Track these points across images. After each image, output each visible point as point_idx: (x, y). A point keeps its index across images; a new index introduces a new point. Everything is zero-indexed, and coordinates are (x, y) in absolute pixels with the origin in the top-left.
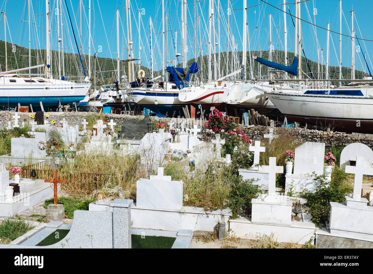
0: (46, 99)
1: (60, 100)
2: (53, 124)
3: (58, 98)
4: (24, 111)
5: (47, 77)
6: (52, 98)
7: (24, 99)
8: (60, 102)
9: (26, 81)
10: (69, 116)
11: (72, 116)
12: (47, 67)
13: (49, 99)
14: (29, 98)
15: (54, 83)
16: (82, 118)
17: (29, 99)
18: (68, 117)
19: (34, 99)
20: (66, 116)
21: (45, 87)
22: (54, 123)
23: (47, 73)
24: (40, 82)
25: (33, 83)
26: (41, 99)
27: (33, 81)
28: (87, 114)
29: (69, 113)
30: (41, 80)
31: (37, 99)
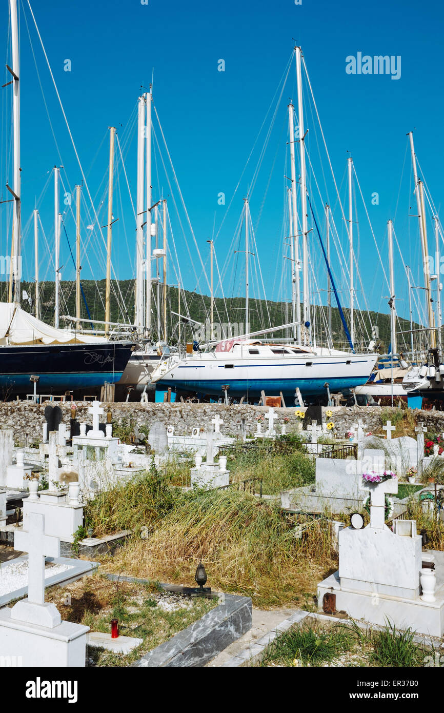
0: (306, 383)
1: (327, 385)
2: (331, 428)
3: (326, 382)
4: (274, 404)
5: (305, 343)
6: (315, 381)
7: (271, 383)
8: (328, 389)
9: (275, 352)
10: (351, 414)
11: (356, 414)
12: (305, 325)
13: (311, 382)
14: (279, 381)
15: (319, 354)
16: (373, 417)
17: (279, 383)
18: (349, 415)
19: (287, 383)
20: (345, 414)
21: (305, 362)
22: (332, 426)
23: (305, 336)
24: (296, 352)
25: (286, 355)
26: (298, 382)
27: (286, 352)
28: (381, 410)
29: (351, 409)
30: (298, 350)
31: (291, 383)
